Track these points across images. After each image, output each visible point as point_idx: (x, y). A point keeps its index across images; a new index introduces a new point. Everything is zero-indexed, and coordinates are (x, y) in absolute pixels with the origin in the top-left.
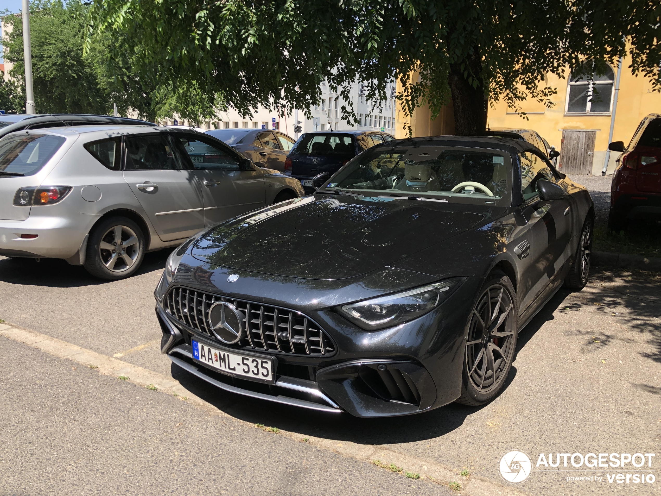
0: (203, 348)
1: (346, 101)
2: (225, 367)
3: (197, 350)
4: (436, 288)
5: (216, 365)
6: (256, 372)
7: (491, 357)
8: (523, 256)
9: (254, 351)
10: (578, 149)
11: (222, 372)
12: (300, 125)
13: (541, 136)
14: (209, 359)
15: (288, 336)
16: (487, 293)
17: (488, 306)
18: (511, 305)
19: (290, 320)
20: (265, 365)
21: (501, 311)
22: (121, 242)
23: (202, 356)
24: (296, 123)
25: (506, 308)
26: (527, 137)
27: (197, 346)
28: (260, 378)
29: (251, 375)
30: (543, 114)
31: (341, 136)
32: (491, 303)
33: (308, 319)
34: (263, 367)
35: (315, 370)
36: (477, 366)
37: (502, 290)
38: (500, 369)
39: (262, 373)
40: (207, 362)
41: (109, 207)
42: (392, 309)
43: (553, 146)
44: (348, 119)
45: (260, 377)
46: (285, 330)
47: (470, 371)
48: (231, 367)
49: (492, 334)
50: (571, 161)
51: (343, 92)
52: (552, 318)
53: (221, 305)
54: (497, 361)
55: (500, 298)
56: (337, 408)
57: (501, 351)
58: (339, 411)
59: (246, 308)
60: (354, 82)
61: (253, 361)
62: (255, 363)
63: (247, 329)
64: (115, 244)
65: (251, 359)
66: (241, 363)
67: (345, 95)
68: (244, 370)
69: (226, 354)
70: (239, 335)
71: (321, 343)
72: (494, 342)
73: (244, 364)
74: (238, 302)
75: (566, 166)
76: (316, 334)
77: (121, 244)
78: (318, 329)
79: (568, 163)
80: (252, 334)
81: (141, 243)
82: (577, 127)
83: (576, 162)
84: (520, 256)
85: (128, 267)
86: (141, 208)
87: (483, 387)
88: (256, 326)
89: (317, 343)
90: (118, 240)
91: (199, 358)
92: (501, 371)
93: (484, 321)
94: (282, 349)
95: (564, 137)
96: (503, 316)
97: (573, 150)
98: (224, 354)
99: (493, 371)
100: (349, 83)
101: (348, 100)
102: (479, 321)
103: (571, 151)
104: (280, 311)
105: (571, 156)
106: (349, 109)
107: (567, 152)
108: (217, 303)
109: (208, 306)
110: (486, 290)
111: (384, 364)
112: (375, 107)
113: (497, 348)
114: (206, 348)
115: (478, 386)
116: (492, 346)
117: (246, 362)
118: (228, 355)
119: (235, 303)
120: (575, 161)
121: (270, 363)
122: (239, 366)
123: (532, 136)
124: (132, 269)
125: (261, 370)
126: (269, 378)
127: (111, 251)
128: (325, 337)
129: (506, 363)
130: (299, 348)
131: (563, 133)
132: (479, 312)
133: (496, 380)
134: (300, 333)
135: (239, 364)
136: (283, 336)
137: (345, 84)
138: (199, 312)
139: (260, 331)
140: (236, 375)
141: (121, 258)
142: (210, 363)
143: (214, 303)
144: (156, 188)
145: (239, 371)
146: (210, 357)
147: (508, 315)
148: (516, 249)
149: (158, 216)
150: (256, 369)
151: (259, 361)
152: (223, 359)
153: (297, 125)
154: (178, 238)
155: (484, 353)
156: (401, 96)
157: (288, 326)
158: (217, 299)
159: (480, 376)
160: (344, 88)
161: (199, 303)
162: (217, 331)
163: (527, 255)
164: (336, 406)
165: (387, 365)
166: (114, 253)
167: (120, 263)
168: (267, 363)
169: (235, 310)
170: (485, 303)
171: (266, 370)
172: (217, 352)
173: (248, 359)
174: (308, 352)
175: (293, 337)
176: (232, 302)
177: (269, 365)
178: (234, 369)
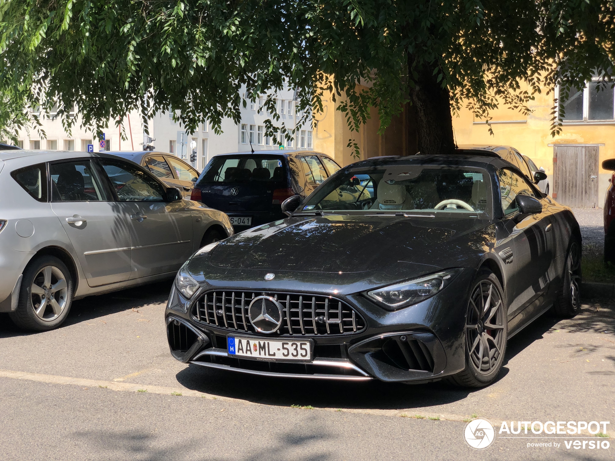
0: (240, 342)
1: (271, 113)
2: (265, 354)
3: (234, 346)
4: (441, 277)
5: (255, 354)
6: (295, 354)
7: (486, 344)
8: (507, 261)
9: (292, 337)
10: (576, 172)
11: (262, 359)
12: (152, 144)
13: (522, 154)
14: (247, 350)
15: (325, 319)
16: (479, 286)
17: (481, 297)
18: (500, 301)
19: (326, 305)
20: (303, 346)
21: (492, 305)
22: (51, 286)
23: (239, 349)
24: (146, 140)
25: (496, 303)
26: (503, 155)
27: (233, 342)
28: (299, 359)
29: (290, 357)
30: (525, 123)
31: (259, 158)
32: (484, 296)
33: (342, 303)
34: (302, 349)
35: (346, 347)
36: (475, 348)
37: (491, 286)
38: (495, 358)
39: (301, 354)
40: (245, 354)
41: (42, 243)
42: (407, 294)
43: (542, 168)
44: (275, 135)
45: (299, 357)
46: (323, 314)
47: (470, 351)
48: (270, 353)
49: (485, 325)
50: (569, 189)
51: (267, 103)
52: (542, 338)
53: (262, 299)
54: (492, 350)
55: (490, 292)
56: (367, 377)
57: (495, 341)
58: (369, 378)
59: (286, 300)
60: (282, 89)
61: (292, 345)
62: (294, 346)
63: (287, 318)
64: (44, 288)
65: (290, 343)
66: (281, 348)
67: (270, 105)
68: (283, 354)
69: (266, 342)
70: (279, 323)
71: (354, 323)
72: (488, 333)
73: (284, 348)
74: (278, 295)
75: (562, 196)
76: (350, 316)
77: (50, 289)
78: (351, 310)
79: (565, 192)
80: (292, 321)
81: (69, 288)
82: (573, 141)
83: (576, 190)
84: (504, 260)
85: (56, 316)
86: (70, 246)
87: (482, 370)
88: (296, 314)
89: (350, 323)
90: (47, 283)
91: (235, 353)
92: (496, 360)
93: (478, 309)
94: (319, 332)
95: (556, 156)
96: (494, 310)
97: (570, 173)
98: (264, 343)
99: (488, 357)
100: (276, 91)
101: (274, 113)
102: (474, 308)
103: (568, 175)
104: (318, 299)
105: (568, 182)
106: (275, 123)
107: (562, 176)
108: (256, 299)
109: (247, 303)
110: (478, 283)
111: (404, 335)
112: (307, 120)
113: (491, 338)
114: (244, 342)
115: (478, 367)
116: (486, 336)
117: (285, 346)
118: (268, 343)
119: (276, 296)
120: (574, 189)
121: (308, 344)
122: (279, 351)
123: (510, 154)
124: (61, 318)
125: (300, 351)
126: (308, 357)
127: (41, 295)
128: (357, 316)
129: (499, 354)
130: (334, 328)
131: (554, 149)
132: (474, 301)
133: (492, 367)
134: (335, 316)
135: (279, 349)
136: (320, 320)
137: (270, 91)
138: (238, 311)
139: (300, 319)
140: (277, 360)
141: (50, 305)
142: (249, 354)
143: (254, 298)
144: (85, 223)
145: (279, 356)
146: (249, 349)
147: (498, 309)
148: (500, 253)
149: (87, 256)
150: (295, 351)
151: (299, 344)
152: (262, 348)
153: (147, 144)
154: (104, 283)
155: (480, 339)
156: (344, 106)
157: (325, 311)
158: (257, 295)
159: (478, 359)
160: (269, 96)
161: (238, 302)
162: (257, 324)
163: (511, 262)
164: (366, 375)
165: (408, 336)
166: (43, 298)
167: (49, 311)
168: (305, 344)
169: (275, 302)
170: (478, 295)
171: (304, 351)
172: (257, 342)
173: (287, 344)
174: (342, 332)
175: (328, 320)
176: (273, 295)
177: (307, 346)
178: (274, 355)
